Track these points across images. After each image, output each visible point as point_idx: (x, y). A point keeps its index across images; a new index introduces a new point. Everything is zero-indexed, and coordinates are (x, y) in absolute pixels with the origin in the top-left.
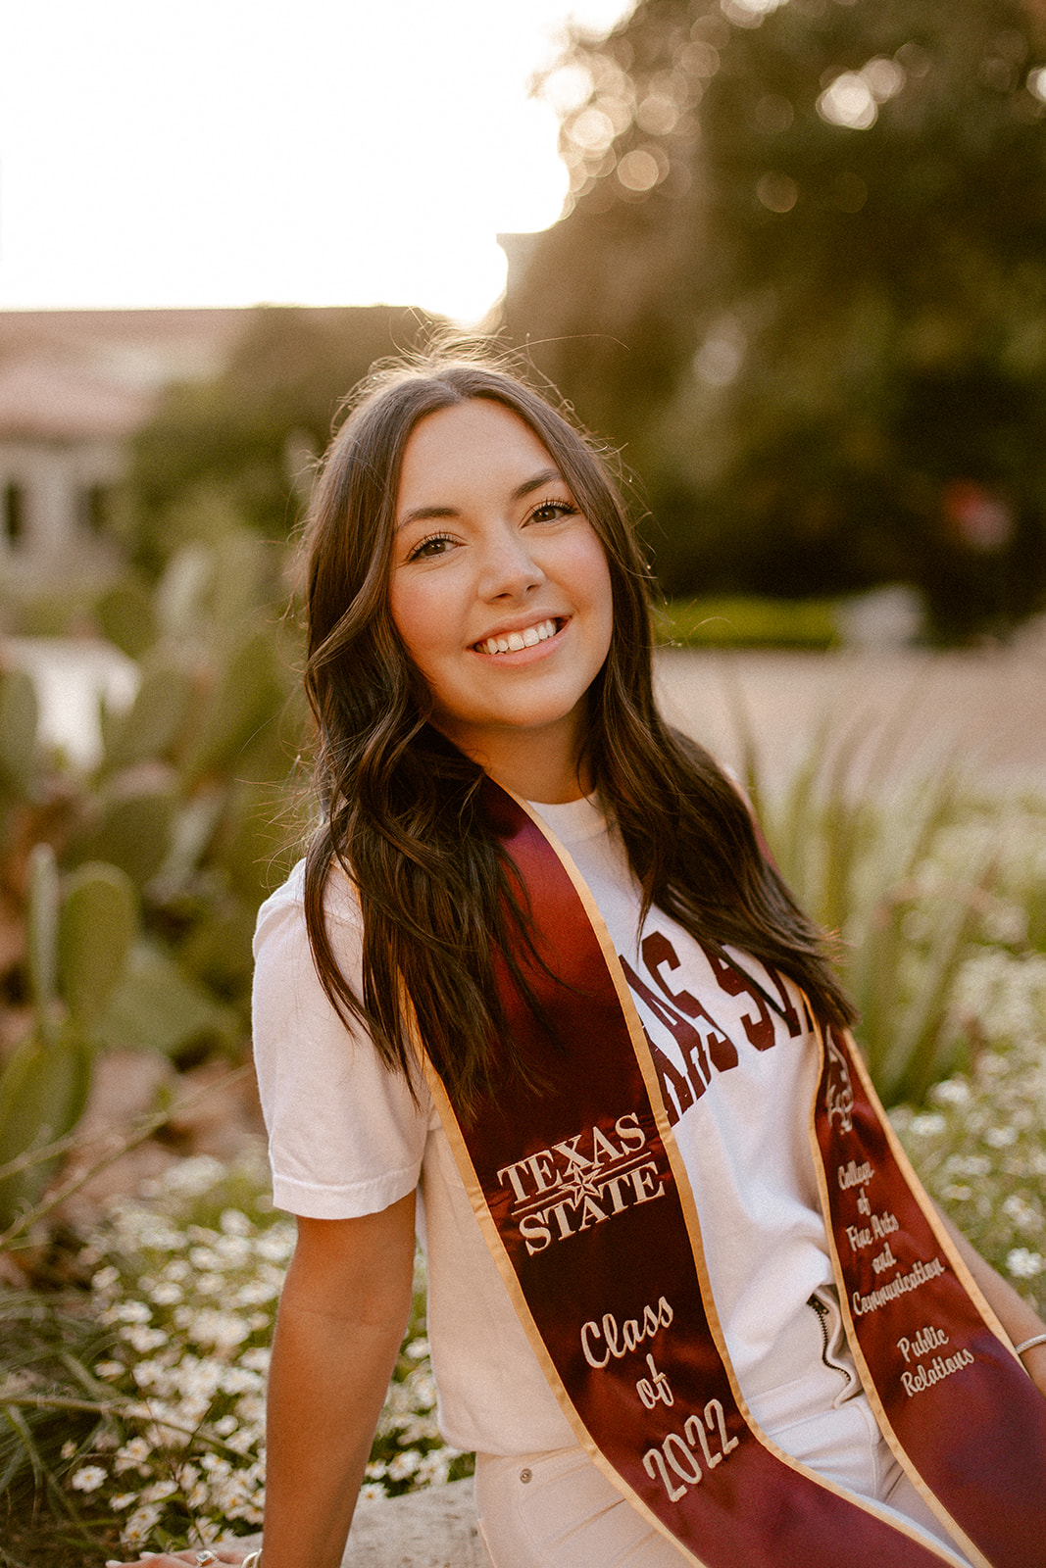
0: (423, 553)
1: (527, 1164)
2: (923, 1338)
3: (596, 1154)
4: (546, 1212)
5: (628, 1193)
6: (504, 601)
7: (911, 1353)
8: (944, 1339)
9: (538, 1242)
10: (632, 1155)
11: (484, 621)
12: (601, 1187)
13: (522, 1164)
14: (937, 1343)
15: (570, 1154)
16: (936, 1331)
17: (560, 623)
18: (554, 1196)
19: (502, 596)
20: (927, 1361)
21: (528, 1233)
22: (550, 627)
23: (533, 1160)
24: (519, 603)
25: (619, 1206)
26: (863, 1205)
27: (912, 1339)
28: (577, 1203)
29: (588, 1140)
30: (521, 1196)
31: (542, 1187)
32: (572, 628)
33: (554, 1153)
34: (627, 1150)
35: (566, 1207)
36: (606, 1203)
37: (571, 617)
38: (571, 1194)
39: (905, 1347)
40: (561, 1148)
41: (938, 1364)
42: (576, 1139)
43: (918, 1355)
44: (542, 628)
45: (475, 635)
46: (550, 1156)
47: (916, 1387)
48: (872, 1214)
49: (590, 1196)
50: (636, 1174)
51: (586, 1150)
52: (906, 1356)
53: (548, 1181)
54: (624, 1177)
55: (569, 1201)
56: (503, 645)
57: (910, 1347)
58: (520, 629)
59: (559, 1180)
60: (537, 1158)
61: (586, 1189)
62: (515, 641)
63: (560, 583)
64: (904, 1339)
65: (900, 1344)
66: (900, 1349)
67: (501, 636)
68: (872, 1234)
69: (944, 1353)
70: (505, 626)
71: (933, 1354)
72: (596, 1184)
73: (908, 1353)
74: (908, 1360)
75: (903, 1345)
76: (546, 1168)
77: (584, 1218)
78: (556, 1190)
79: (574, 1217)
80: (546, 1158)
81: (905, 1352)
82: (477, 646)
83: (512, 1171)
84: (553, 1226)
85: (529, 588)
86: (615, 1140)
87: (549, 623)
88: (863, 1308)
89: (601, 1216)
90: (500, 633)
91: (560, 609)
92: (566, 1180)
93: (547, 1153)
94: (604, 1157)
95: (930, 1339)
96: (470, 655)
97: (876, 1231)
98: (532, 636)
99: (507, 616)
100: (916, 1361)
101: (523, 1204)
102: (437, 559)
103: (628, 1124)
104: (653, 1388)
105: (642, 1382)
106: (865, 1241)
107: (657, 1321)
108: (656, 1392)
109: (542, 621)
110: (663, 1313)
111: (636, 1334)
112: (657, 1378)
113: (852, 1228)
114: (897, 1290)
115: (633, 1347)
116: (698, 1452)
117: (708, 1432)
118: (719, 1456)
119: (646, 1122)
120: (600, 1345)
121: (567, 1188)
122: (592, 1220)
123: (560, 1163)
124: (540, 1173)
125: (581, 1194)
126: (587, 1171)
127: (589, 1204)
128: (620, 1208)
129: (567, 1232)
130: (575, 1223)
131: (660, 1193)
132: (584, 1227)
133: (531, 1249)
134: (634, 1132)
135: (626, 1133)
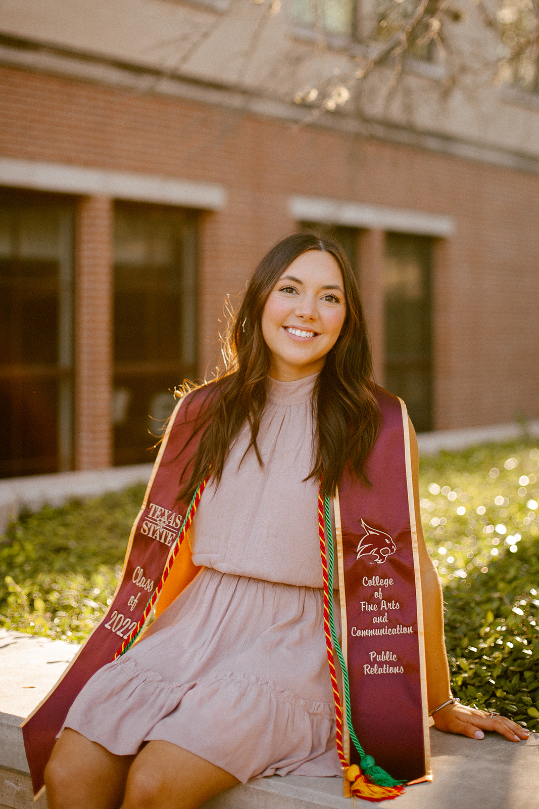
0: (285, 290)
1: (158, 508)
2: (385, 655)
3: (169, 520)
4: (151, 524)
5: (166, 538)
6: (301, 318)
8: (395, 659)
9: (145, 531)
10: (173, 528)
11: (291, 321)
12: (163, 529)
13: (157, 506)
15: (166, 514)
16: (393, 655)
17: (316, 334)
19: (301, 317)
21: (144, 526)
22: (311, 334)
23: (160, 508)
24: (305, 322)
26: (378, 595)
27: (379, 653)
28: (157, 529)
29: (171, 514)
30: (150, 516)
31: (155, 517)
32: (319, 337)
34: (174, 525)
35: (155, 527)
36: (161, 536)
37: (321, 334)
38: (157, 525)
40: (167, 511)
42: (170, 512)
44: (309, 333)
46: (163, 511)
48: (382, 600)
49: (160, 530)
50: (171, 533)
51: (169, 517)
53: (157, 517)
54: (168, 531)
55: (156, 526)
56: (294, 332)
59: (158, 519)
61: (161, 527)
64: (375, 652)
67: (294, 329)
68: (379, 607)
72: (163, 528)
74: (372, 661)
77: (155, 535)
78: (156, 521)
79: (154, 532)
82: (286, 327)
83: (154, 506)
84: (149, 530)
85: (311, 319)
86: (175, 521)
88: (357, 634)
89: (158, 539)
91: (318, 331)
93: (163, 509)
94: (169, 522)
95: (388, 656)
97: (382, 607)
101: (149, 518)
102: (288, 294)
103: (179, 518)
104: (133, 601)
105: (133, 597)
106: (370, 608)
107: (148, 587)
108: (132, 604)
109: (310, 331)
110: (151, 586)
111: (143, 584)
112: (136, 601)
113: (365, 602)
114: (382, 632)
115: (140, 586)
116: (122, 627)
117: (128, 627)
118: (122, 635)
119: (182, 522)
120: (137, 576)
121: (158, 522)
122: (156, 537)
123: (163, 515)
124: (158, 513)
125: (159, 527)
126: (164, 522)
127: (158, 532)
128: (162, 541)
129: (150, 535)
130: (153, 535)
131: (169, 545)
132: (154, 537)
133: (142, 531)
134: (179, 522)
135: (177, 520)
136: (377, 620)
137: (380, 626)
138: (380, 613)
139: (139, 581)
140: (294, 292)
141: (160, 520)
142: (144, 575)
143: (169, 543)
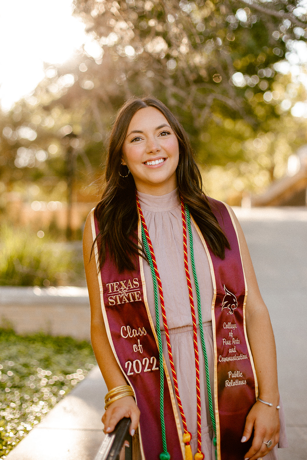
1: (113, 284)
2: (236, 373)
3: (128, 286)
4: (115, 296)
5: (134, 297)
6: (151, 153)
7: (231, 376)
8: (241, 376)
10: (135, 288)
11: (146, 157)
13: (112, 284)
14: (239, 376)
15: (123, 284)
16: (240, 373)
17: (165, 159)
18: (117, 293)
20: (234, 380)
21: (110, 300)
24: (155, 154)
26: (231, 335)
27: (233, 372)
28: (122, 296)
29: (127, 282)
30: (111, 292)
31: (115, 290)
32: (167, 160)
33: (120, 283)
36: (128, 299)
37: (168, 158)
38: (120, 294)
39: (230, 374)
40: (121, 282)
41: (237, 381)
42: (125, 281)
43: (233, 377)
44: (160, 160)
45: (144, 160)
46: (119, 284)
47: (228, 385)
48: (233, 337)
49: (125, 296)
50: (136, 292)
51: (126, 284)
52: (229, 376)
53: (117, 289)
54: (133, 293)
55: (120, 295)
56: (150, 164)
57: (232, 374)
58: (155, 160)
59: (119, 290)
60: (116, 283)
61: (124, 294)
62: (153, 163)
63: (165, 150)
64: (231, 372)
65: (229, 373)
66: (229, 374)
67: (150, 161)
68: (231, 343)
69: (240, 379)
70: (151, 159)
71: (237, 378)
72: (126, 293)
73: (230, 376)
74: (230, 377)
75: (230, 373)
76: (117, 286)
77: (123, 301)
78: (118, 292)
79: (121, 300)
80: (117, 284)
81: (229, 375)
82: (145, 163)
83: (110, 284)
84: (116, 300)
85: (157, 151)
86: (133, 284)
87: (162, 159)
88: (222, 360)
89: (127, 301)
90: (150, 160)
91: (165, 156)
92: (121, 290)
93: (118, 283)
95: (238, 374)
96: (143, 165)
97: (233, 342)
98: (157, 162)
99: (152, 157)
100: (231, 378)
103: (136, 280)
104: (138, 348)
105: (135, 346)
107: (142, 333)
108: (138, 349)
109: (160, 159)
110: (144, 331)
111: (136, 333)
112: (140, 346)
113: (225, 339)
114: (234, 359)
115: (135, 336)
116: (143, 367)
117: (150, 363)
118: (150, 370)
119: (140, 281)
120: (125, 333)
121: (120, 292)
122: (125, 302)
123: (120, 286)
125: (123, 294)
126: (125, 289)
127: (124, 297)
128: (132, 301)
129: (119, 303)
130: (121, 301)
131: (140, 300)
132: (123, 303)
133: (110, 304)
134: (137, 283)
135: (135, 282)
139: (131, 334)
140: (140, 139)
141: (120, 290)
142: (132, 328)
143: (139, 299)
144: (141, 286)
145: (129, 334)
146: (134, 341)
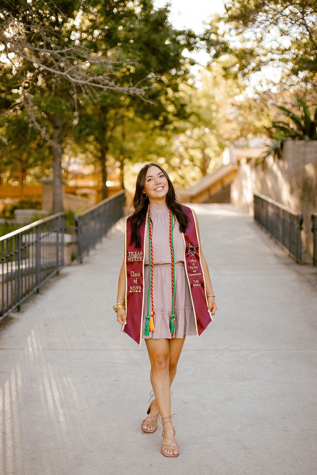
0: (149, 181)
2: (197, 281)
5: (139, 260)
6: (157, 185)
9: (130, 260)
11: (155, 187)
15: (136, 253)
21: (129, 259)
22: (162, 188)
23: (132, 252)
24: (159, 185)
25: (138, 261)
30: (130, 255)
31: (132, 255)
34: (140, 255)
36: (137, 260)
37: (164, 187)
40: (135, 252)
45: (154, 189)
47: (194, 286)
48: (194, 265)
50: (140, 258)
51: (137, 253)
55: (133, 258)
57: (195, 281)
63: (163, 183)
69: (198, 283)
70: (157, 188)
72: (137, 257)
83: (130, 252)
84: (131, 259)
88: (190, 275)
89: (136, 261)
92: (134, 255)
96: (154, 191)
100: (195, 283)
104: (135, 281)
105: (135, 280)
106: (193, 268)
107: (139, 275)
112: (136, 281)
113: (191, 266)
114: (195, 275)
116: (136, 290)
117: (138, 289)
118: (138, 292)
119: (143, 253)
120: (132, 274)
121: (134, 256)
122: (135, 261)
123: (134, 254)
124: (132, 254)
126: (136, 255)
127: (135, 259)
129: (132, 261)
130: (133, 260)
133: (129, 261)
134: (142, 253)
135: (141, 253)
136: (194, 271)
137: (195, 273)
138: (194, 269)
139: (135, 275)
140: (152, 180)
142: (135, 272)
143: (141, 260)
144: (143, 255)
145: (134, 275)
146: (135, 278)
